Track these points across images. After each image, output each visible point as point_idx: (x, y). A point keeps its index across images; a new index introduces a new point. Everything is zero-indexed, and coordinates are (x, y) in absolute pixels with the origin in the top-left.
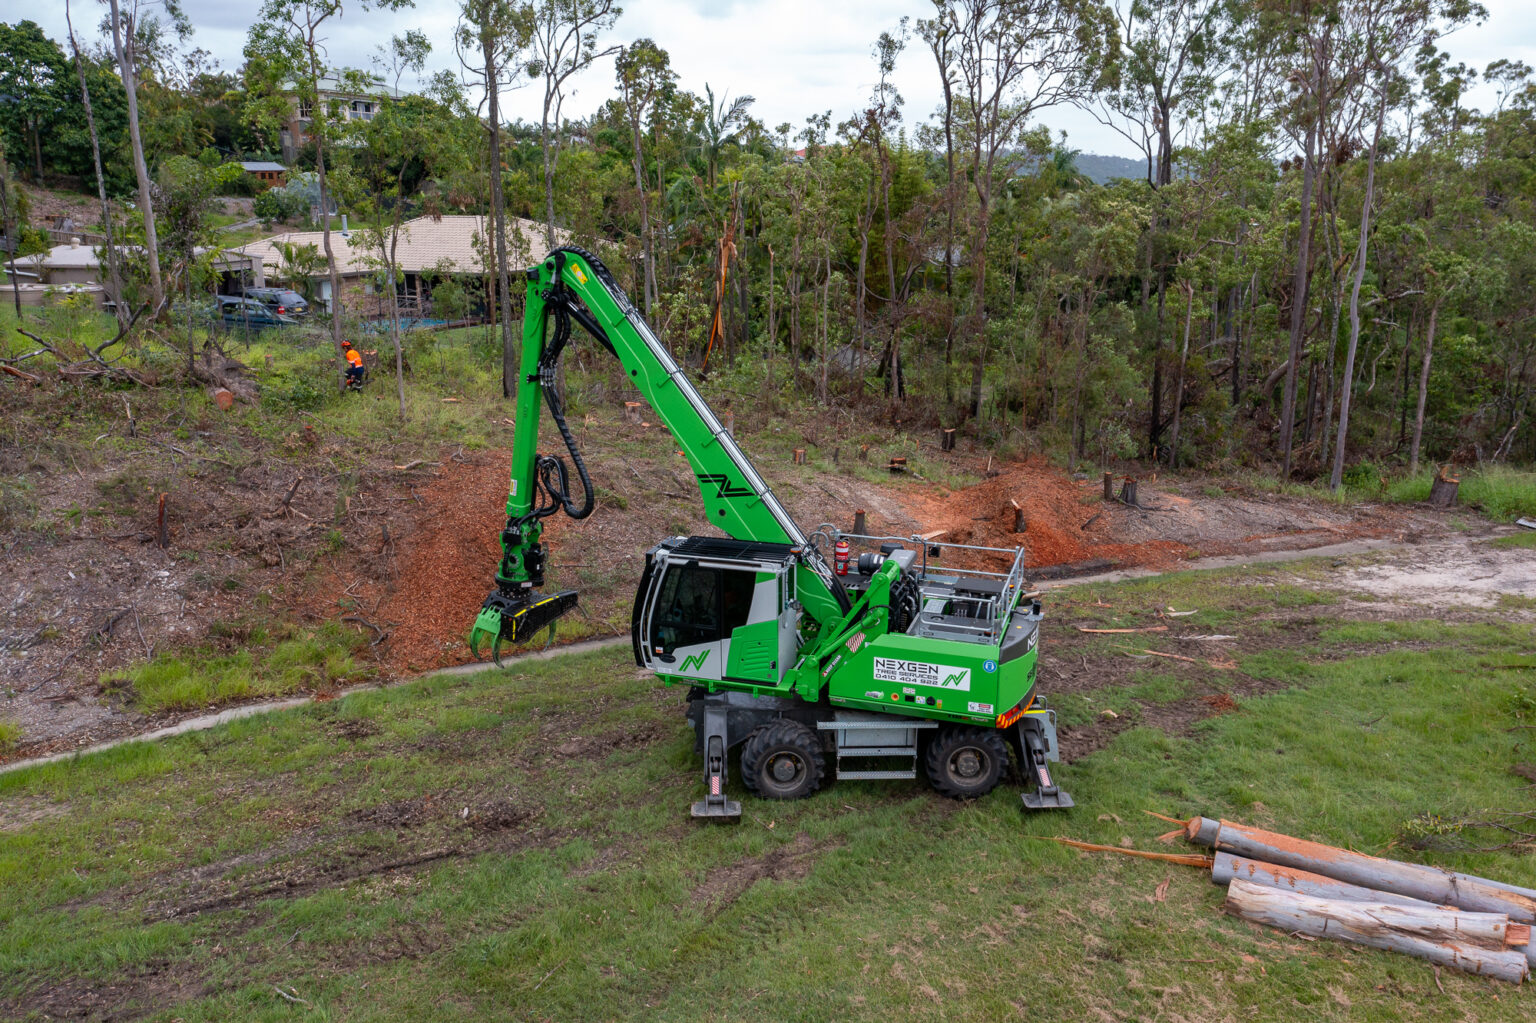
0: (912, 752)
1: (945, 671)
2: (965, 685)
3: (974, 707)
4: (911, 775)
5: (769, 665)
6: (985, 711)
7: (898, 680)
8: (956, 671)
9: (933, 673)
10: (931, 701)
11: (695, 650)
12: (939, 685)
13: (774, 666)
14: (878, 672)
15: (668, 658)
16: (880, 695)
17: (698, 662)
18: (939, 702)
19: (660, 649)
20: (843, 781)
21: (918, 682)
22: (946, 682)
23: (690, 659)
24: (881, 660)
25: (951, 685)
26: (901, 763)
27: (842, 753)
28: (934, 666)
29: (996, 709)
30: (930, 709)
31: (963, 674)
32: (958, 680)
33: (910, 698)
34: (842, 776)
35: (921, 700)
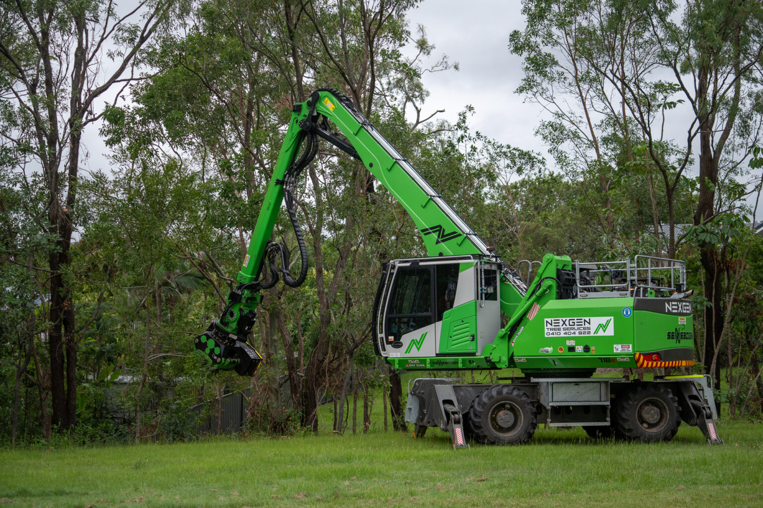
1: (596, 321)
2: (610, 331)
3: (618, 349)
4: (607, 423)
5: (469, 338)
6: (626, 351)
7: (562, 335)
8: (603, 320)
9: (587, 325)
10: (587, 349)
11: (416, 334)
12: (592, 334)
13: (473, 338)
14: (548, 331)
15: (397, 344)
16: (550, 349)
17: (418, 344)
18: (592, 348)
19: (391, 338)
21: (577, 335)
22: (596, 331)
23: (413, 342)
24: (549, 320)
25: (601, 333)
28: (587, 319)
29: (634, 347)
30: (587, 355)
31: (608, 322)
32: (604, 327)
33: (572, 349)
35: (579, 349)
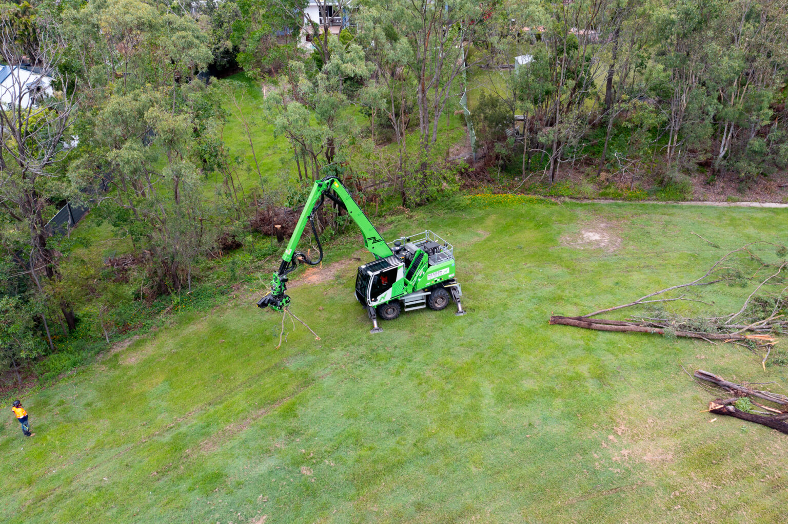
0: (424, 301)
1: (443, 270)
4: (424, 306)
8: (445, 269)
11: (383, 295)
15: (375, 300)
18: (442, 279)
19: (373, 299)
20: (407, 312)
23: (382, 298)
26: (422, 304)
27: (406, 304)
32: (446, 271)
33: (436, 281)
34: (407, 310)
